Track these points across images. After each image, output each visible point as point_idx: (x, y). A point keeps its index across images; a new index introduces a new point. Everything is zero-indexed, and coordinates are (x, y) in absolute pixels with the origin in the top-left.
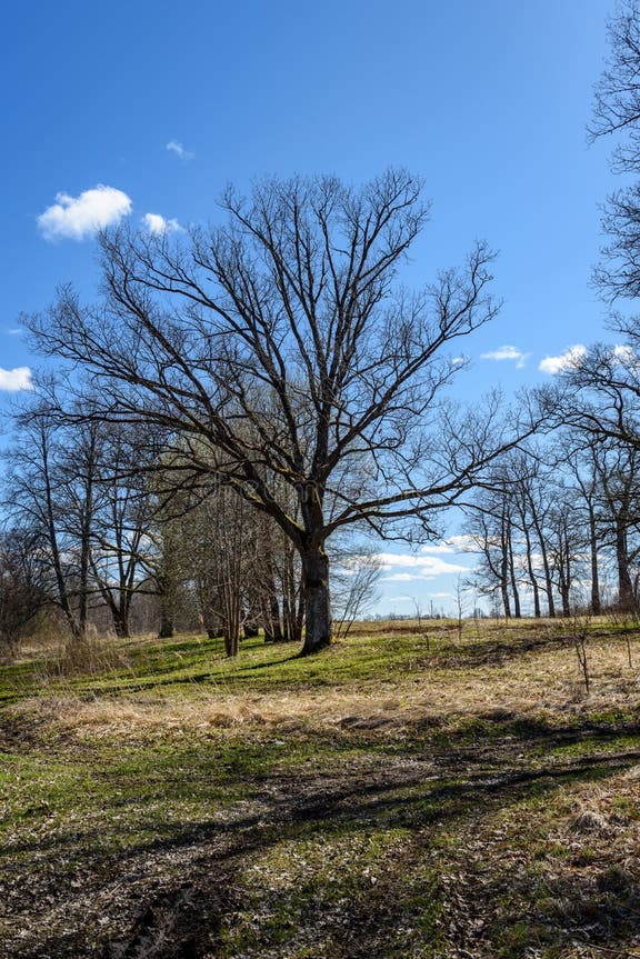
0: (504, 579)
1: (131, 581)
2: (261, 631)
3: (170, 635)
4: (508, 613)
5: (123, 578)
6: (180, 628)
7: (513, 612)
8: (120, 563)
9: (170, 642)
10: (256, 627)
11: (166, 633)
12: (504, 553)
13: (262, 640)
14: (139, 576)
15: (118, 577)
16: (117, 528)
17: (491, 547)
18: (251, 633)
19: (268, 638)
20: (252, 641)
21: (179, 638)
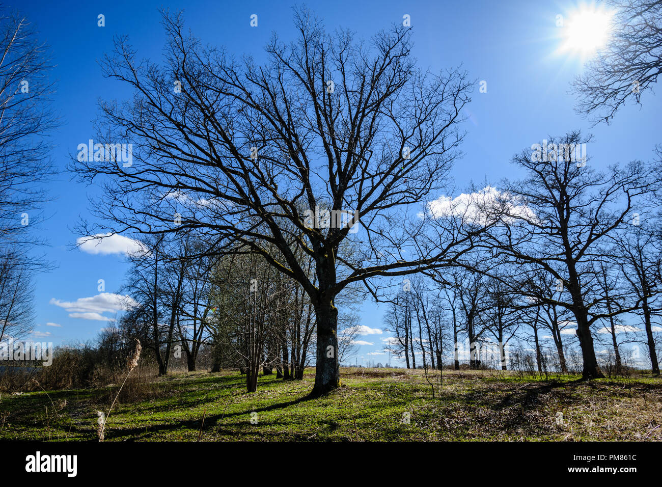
0: (406, 346)
1: (200, 337)
2: (274, 371)
3: (219, 371)
4: (408, 367)
5: (196, 335)
6: (226, 367)
7: (411, 366)
8: (195, 325)
9: (217, 375)
10: (272, 367)
11: (216, 369)
12: (407, 332)
13: (274, 377)
14: (205, 334)
15: (193, 335)
16: (195, 304)
17: (400, 329)
18: (267, 372)
19: (279, 376)
20: (267, 377)
21: (224, 373)
